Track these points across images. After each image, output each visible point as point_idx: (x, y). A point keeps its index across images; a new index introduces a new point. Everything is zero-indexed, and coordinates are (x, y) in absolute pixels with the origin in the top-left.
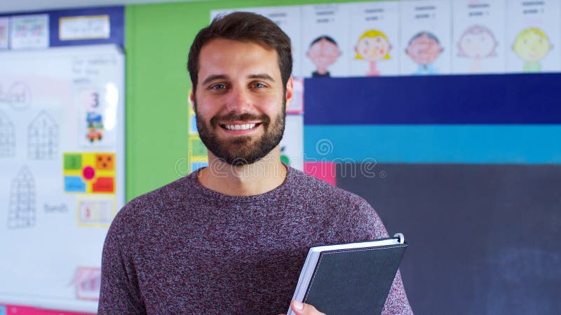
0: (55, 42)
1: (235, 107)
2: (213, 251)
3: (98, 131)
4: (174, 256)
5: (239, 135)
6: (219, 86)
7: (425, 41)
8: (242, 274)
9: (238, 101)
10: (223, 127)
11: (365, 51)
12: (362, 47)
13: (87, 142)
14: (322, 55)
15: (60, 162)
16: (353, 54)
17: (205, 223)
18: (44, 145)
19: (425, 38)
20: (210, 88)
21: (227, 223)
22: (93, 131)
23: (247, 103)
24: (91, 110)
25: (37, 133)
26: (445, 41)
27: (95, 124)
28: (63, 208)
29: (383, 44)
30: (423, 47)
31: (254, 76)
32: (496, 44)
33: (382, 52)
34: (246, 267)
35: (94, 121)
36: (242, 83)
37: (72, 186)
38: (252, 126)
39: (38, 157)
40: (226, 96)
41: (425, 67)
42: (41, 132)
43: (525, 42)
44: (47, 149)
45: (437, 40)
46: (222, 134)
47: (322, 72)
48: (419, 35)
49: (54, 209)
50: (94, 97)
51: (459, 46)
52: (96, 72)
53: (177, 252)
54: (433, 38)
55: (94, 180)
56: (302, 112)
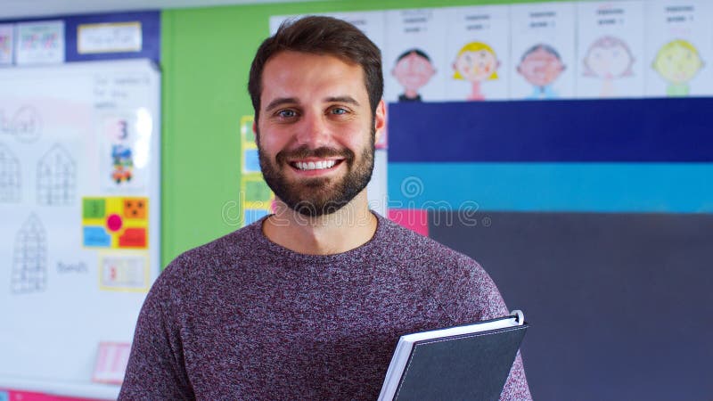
0: (72, 55)
1: (308, 140)
2: (280, 326)
3: (127, 169)
4: (230, 330)
5: (314, 177)
6: (287, 112)
7: (542, 56)
8: (316, 355)
9: (312, 132)
10: (293, 165)
11: (467, 70)
12: (462, 63)
13: (112, 183)
14: (412, 74)
15: (78, 208)
16: (451, 72)
17: (269, 288)
18: (57, 187)
19: (542, 53)
20: (276, 115)
21: (298, 289)
22: (120, 169)
23: (324, 135)
24: (118, 142)
25: (48, 172)
26: (567, 56)
27: (123, 160)
28: (81, 267)
29: (489, 60)
30: (540, 64)
31: (333, 100)
32: (632, 60)
33: (487, 69)
34: (321, 347)
35: (122, 157)
36: (318, 108)
37: (92, 239)
38: (331, 163)
39: (50, 203)
40: (296, 124)
41: (542, 89)
42: (53, 170)
43: (670, 58)
44: (61, 192)
45: (557, 56)
46: (291, 175)
47: (411, 95)
48: (535, 49)
49: (70, 268)
50: (122, 126)
51: (585, 62)
52: (124, 95)
53: (234, 326)
54: (553, 53)
55: (121, 232)
56: (385, 147)
